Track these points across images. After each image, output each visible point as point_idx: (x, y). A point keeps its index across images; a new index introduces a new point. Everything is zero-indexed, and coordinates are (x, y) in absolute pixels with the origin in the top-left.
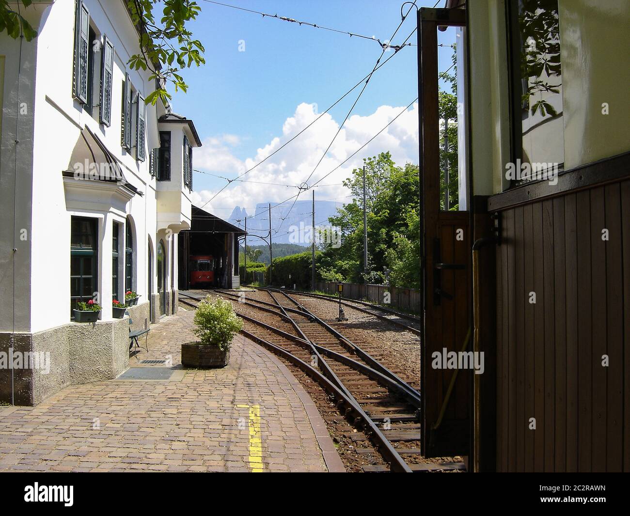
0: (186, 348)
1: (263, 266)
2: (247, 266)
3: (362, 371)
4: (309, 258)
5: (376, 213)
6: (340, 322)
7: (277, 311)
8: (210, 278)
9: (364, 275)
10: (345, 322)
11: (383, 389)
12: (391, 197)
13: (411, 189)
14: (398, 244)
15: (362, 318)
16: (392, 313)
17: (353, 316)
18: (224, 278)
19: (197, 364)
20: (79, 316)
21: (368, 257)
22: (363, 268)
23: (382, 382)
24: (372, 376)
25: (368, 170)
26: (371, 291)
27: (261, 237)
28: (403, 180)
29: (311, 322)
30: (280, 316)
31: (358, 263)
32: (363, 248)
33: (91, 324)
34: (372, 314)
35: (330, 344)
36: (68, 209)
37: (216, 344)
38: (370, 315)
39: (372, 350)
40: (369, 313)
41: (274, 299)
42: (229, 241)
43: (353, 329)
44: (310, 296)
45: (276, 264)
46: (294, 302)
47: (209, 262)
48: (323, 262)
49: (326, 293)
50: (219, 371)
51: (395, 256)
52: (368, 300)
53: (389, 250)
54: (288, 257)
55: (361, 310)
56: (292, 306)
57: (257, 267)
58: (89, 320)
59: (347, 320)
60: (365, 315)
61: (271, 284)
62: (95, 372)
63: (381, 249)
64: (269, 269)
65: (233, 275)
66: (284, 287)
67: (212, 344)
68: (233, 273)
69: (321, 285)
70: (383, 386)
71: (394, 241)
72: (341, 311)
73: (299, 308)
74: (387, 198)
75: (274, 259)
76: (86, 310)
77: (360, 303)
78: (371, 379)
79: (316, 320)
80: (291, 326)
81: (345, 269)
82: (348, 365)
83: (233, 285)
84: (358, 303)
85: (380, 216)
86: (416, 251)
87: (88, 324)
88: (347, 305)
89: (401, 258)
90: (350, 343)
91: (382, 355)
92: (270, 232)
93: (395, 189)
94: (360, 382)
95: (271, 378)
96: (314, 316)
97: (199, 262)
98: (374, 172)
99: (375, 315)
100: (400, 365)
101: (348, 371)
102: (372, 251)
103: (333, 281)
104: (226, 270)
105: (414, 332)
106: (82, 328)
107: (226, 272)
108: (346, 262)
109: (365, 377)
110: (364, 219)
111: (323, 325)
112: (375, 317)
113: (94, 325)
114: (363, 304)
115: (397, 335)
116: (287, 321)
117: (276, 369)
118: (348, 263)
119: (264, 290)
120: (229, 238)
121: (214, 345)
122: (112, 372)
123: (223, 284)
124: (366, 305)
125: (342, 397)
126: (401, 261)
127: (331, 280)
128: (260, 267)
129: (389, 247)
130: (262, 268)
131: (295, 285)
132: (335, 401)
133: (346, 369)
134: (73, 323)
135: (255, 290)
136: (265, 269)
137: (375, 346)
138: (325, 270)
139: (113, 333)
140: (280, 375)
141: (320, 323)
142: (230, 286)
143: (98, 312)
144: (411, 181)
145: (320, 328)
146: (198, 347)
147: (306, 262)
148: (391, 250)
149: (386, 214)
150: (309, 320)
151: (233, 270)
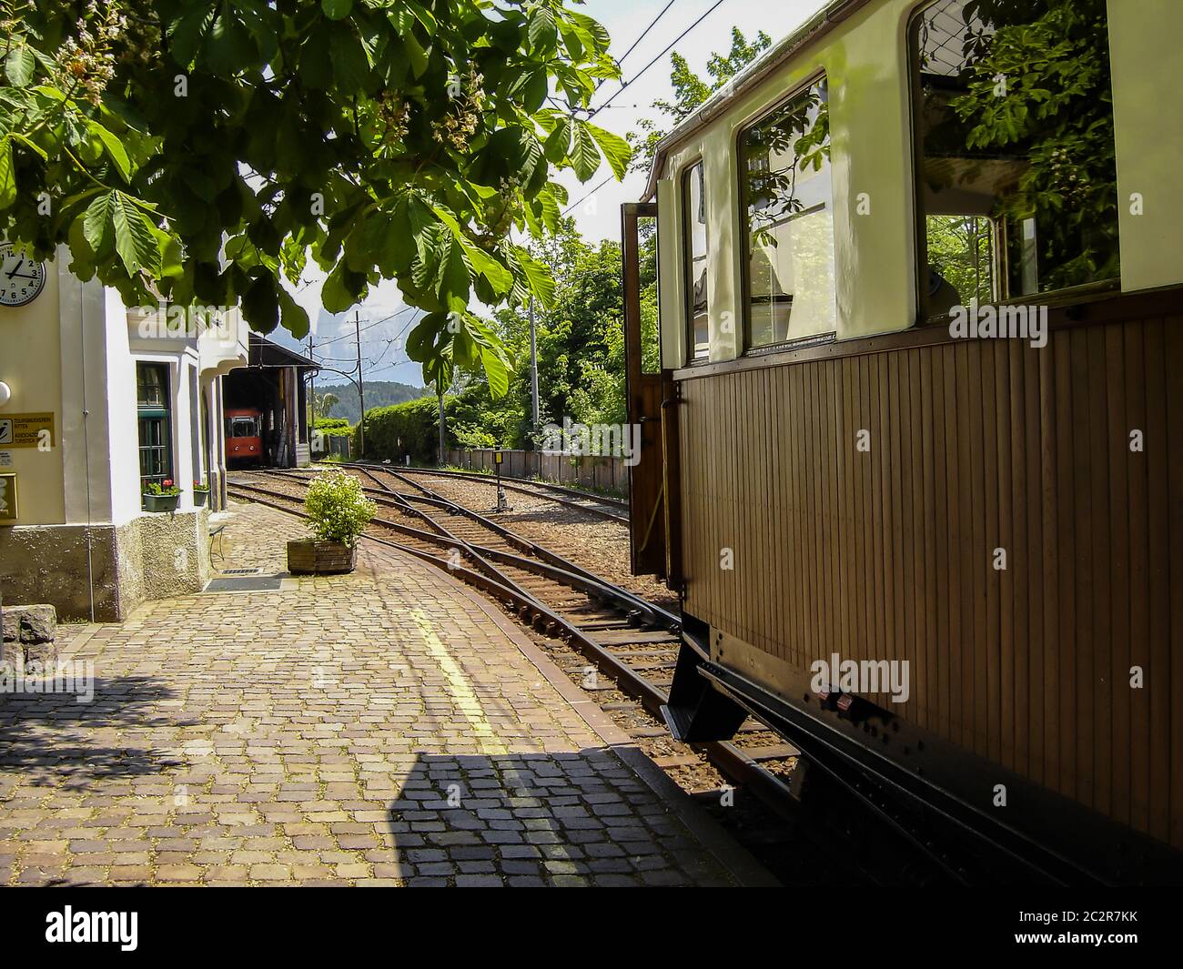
0: (293, 547)
1: (344, 425)
2: (316, 426)
3: (548, 574)
4: (432, 409)
5: (550, 329)
6: (501, 514)
7: (392, 501)
8: (255, 449)
9: (534, 435)
10: (509, 513)
11: (581, 595)
12: (576, 298)
13: (611, 284)
14: (591, 381)
15: (536, 505)
16: (584, 497)
17: (519, 504)
18: (281, 449)
19: (313, 569)
20: (153, 505)
21: (539, 403)
22: (532, 423)
23: (578, 586)
24: (563, 580)
25: (535, 249)
26: (546, 464)
27: (343, 373)
28: (597, 270)
29: (453, 514)
30: (399, 508)
31: (521, 414)
32: (530, 388)
33: (169, 513)
34: (553, 500)
35: (491, 544)
36: (132, 351)
37: (340, 539)
38: (549, 501)
39: (558, 549)
40: (547, 499)
41: (378, 482)
42: (287, 382)
43: (524, 523)
44: (439, 475)
45: (372, 420)
46: (414, 486)
47: (252, 420)
48: (459, 413)
49: (466, 469)
50: (346, 577)
51: (586, 400)
52: (542, 477)
53: (576, 392)
54: (394, 407)
55: (533, 495)
56: (412, 492)
57: (335, 427)
58: (166, 508)
59: (512, 509)
60: (541, 501)
61: (364, 457)
62: (176, 583)
63: (560, 391)
64: (358, 430)
65: (297, 443)
66: (388, 461)
67: (332, 539)
68: (297, 439)
69: (456, 456)
70: (579, 591)
71: (583, 377)
72: (500, 496)
73: (426, 494)
74: (570, 300)
75: (368, 411)
76: (160, 493)
77: (529, 484)
78: (561, 584)
79: (461, 512)
80: (422, 522)
81: (499, 427)
82: (525, 570)
83: (299, 461)
84: (525, 483)
85: (558, 333)
86: (621, 393)
87: (165, 514)
88: (506, 488)
89: (596, 405)
90: (524, 540)
91: (575, 555)
92: (359, 364)
93: (584, 285)
94: (547, 588)
95: (423, 582)
96: (456, 505)
97: (233, 421)
98: (546, 253)
99: (557, 501)
100: (603, 566)
101: (526, 577)
102: (546, 394)
103: (479, 448)
104: (284, 434)
105: (622, 523)
106: (157, 520)
107: (283, 439)
108: (500, 414)
109: (553, 582)
110: (532, 337)
111: (473, 518)
112: (558, 504)
113: (173, 515)
114: (534, 484)
115: (596, 529)
116: (412, 514)
117: (427, 572)
118: (503, 416)
119: (353, 468)
120: (287, 377)
121: (336, 540)
122: (198, 582)
123: (279, 460)
124: (539, 486)
125: (526, 603)
126: (598, 409)
127: (474, 447)
128: (341, 426)
129: (576, 386)
130: (343, 429)
131: (408, 457)
132: (515, 610)
133: (522, 575)
134: (146, 514)
135: (339, 468)
136: (350, 429)
137: (563, 544)
138: (464, 427)
139: (197, 526)
140: (435, 578)
141: (468, 515)
142: (292, 462)
143: (178, 497)
144: (611, 269)
145: (470, 523)
146: (313, 544)
147: (428, 415)
148: (580, 392)
149: (568, 328)
150: (448, 512)
151: (297, 433)
